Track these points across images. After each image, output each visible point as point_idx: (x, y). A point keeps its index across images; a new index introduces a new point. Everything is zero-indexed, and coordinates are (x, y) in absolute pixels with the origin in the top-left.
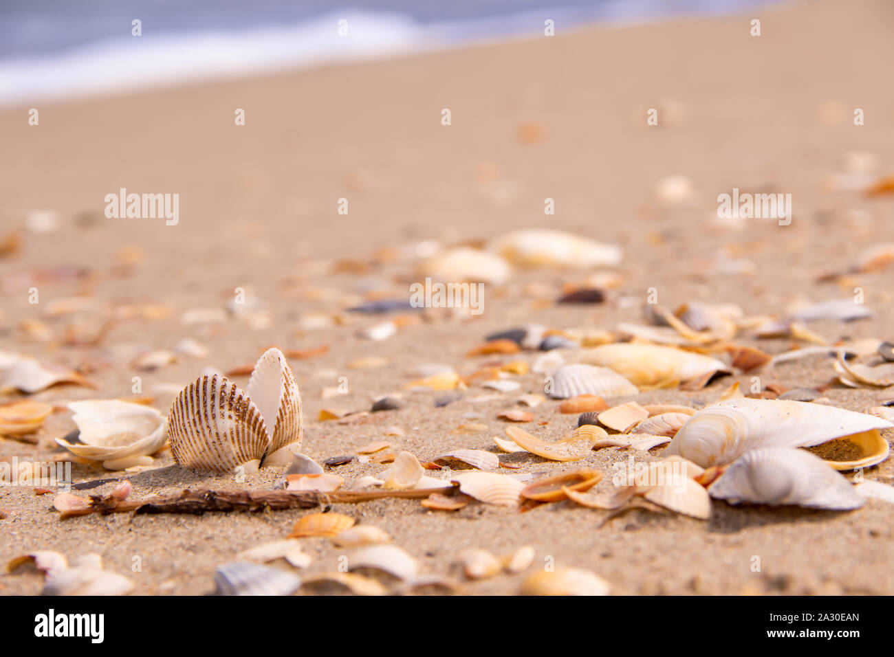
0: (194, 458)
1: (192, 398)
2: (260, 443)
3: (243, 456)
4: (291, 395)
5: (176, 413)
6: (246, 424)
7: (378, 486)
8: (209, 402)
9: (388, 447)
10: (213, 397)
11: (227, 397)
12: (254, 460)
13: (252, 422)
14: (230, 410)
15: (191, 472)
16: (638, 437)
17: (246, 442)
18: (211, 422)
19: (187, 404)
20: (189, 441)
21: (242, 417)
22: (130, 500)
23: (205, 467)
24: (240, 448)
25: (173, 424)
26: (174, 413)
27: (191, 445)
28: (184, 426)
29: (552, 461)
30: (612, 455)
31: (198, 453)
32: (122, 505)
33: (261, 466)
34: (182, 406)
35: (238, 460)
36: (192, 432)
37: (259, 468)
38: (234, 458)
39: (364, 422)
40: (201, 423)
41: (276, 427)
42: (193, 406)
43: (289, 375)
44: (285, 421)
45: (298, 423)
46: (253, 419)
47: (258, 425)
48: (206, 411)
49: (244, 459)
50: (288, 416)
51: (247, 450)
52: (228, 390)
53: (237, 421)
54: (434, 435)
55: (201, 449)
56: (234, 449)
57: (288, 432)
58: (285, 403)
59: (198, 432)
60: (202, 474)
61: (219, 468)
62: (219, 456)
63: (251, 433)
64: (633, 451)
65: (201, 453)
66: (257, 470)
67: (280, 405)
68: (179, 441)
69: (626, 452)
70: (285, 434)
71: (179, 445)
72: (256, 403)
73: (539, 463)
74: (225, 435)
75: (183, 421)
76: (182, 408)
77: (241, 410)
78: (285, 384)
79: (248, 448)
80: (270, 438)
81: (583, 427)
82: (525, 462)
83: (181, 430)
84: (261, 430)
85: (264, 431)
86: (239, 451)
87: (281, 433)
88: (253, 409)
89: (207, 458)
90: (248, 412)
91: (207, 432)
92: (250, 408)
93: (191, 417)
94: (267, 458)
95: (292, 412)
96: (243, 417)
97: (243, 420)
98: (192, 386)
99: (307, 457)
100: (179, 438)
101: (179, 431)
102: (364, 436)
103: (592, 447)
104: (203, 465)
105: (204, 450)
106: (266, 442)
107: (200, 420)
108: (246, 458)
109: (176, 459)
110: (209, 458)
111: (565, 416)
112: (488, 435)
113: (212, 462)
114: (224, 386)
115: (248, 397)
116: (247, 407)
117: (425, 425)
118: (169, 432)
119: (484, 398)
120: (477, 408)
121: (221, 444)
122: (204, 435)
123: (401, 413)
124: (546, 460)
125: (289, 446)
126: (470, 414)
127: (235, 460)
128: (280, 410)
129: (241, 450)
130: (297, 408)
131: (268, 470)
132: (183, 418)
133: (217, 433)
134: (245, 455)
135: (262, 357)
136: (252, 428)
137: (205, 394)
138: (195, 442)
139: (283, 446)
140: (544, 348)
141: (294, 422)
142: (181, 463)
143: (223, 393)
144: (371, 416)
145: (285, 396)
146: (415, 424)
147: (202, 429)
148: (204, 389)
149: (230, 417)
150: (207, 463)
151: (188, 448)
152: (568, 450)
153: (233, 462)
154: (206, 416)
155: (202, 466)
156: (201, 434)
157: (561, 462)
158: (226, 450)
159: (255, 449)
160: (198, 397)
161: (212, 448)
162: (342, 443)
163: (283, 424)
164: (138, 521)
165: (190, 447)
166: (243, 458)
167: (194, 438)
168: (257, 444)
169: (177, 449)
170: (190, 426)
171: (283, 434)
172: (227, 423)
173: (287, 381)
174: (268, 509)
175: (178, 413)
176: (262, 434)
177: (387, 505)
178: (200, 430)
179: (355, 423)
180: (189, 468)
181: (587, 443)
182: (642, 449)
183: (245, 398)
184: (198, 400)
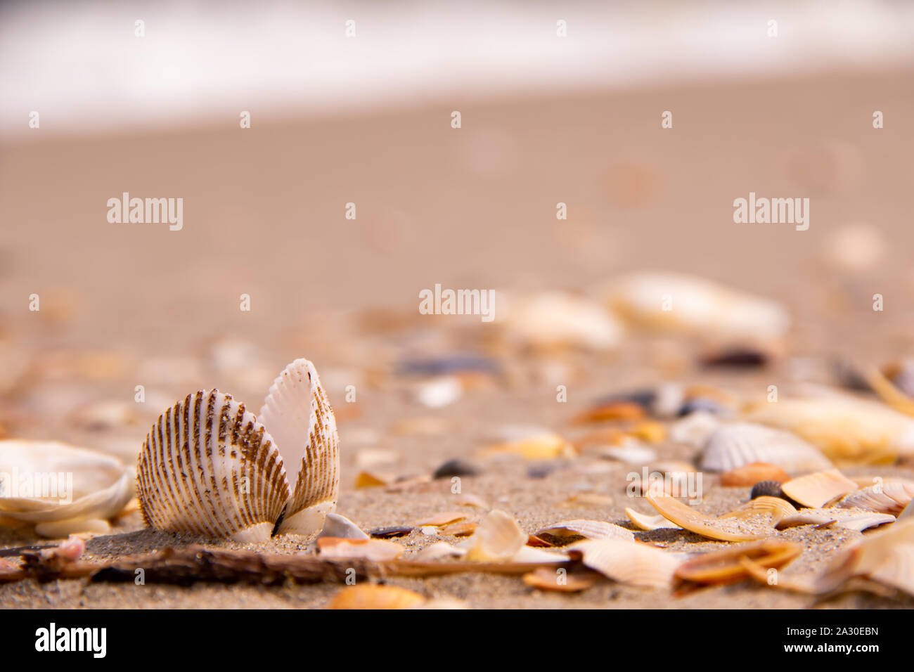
0: (175, 515)
1: (177, 424)
2: (277, 497)
3: (249, 514)
4: (324, 429)
5: (151, 447)
6: (256, 466)
7: (456, 556)
8: (203, 430)
9: (465, 519)
10: (209, 424)
11: (231, 424)
12: (266, 523)
13: (266, 464)
14: (234, 443)
15: (171, 536)
16: (845, 512)
17: (256, 494)
18: (205, 460)
19: (169, 434)
20: (170, 490)
21: (250, 455)
22: (81, 563)
23: (192, 530)
24: (246, 502)
25: (146, 464)
26: (148, 448)
27: (173, 496)
28: (164, 467)
29: (715, 540)
30: (807, 534)
31: (182, 508)
32: (71, 567)
33: (275, 533)
34: (161, 437)
35: (241, 519)
36: (174, 475)
37: (273, 536)
38: (236, 517)
39: (424, 489)
40: (189, 462)
41: (300, 474)
42: (178, 437)
43: (323, 399)
44: (314, 468)
45: (332, 471)
46: (268, 459)
47: (274, 468)
48: (197, 444)
49: (252, 520)
50: (318, 460)
51: (257, 506)
52: (232, 414)
53: (243, 460)
54: (532, 508)
55: (188, 501)
56: (238, 504)
57: (317, 484)
58: (315, 439)
59: (184, 475)
60: (186, 540)
61: (214, 532)
62: (214, 513)
63: (264, 480)
64: (839, 530)
65: (186, 508)
66: (269, 538)
67: (309, 442)
68: (154, 490)
69: (828, 531)
70: (312, 488)
71: (153, 497)
72: (273, 436)
73: (695, 543)
74: (225, 482)
75: (162, 459)
76: (161, 440)
77: (251, 445)
78: (317, 412)
79: (258, 504)
80: (291, 490)
81: (760, 499)
82: (674, 541)
83: (158, 474)
84: (279, 477)
85: (282, 478)
86: (243, 506)
87: (307, 485)
88: (269, 444)
89: (195, 516)
90: (261, 448)
91: (197, 475)
92: (264, 442)
93: (175, 453)
94: (285, 522)
95: (324, 455)
96: (252, 456)
97: (253, 460)
98: (177, 407)
99: (346, 520)
100: (155, 486)
101: (155, 473)
102: (426, 505)
103: (775, 524)
104: (189, 526)
105: (192, 502)
106: (284, 495)
107: (188, 457)
108: (254, 519)
109: (147, 519)
110: (198, 516)
111: (728, 490)
112: (613, 511)
113: (202, 523)
114: (227, 407)
115: (262, 425)
116: (260, 441)
117: (516, 496)
118: (139, 477)
119: (601, 468)
120: (592, 479)
121: (218, 494)
122: (193, 480)
123: (479, 480)
124: (706, 539)
125: (318, 505)
126: (584, 485)
127: (238, 521)
128: (308, 450)
129: (247, 506)
130: (332, 448)
131: (285, 539)
132: (162, 455)
133: (213, 478)
134: (252, 513)
135: (282, 373)
136: (265, 473)
137: (197, 417)
138: (179, 491)
139: (310, 504)
140: (685, 412)
141: (328, 470)
142: (155, 525)
143: (225, 418)
144: (436, 484)
145: (316, 428)
146: (501, 494)
147: (191, 470)
148: (197, 411)
149: (233, 454)
150: (195, 523)
151: (167, 499)
152: (739, 527)
153: (235, 523)
154: (197, 451)
155: (187, 527)
156: (188, 480)
157: (729, 542)
158: (226, 504)
159: (268, 506)
160: (186, 422)
161: (205, 499)
162: (394, 513)
163: (311, 473)
164: (95, 591)
165: (170, 498)
166: (250, 517)
167: (177, 485)
168: (271, 499)
169: (151, 503)
170: (172, 467)
171: (310, 486)
172: (228, 462)
173: (320, 407)
174: (290, 582)
175: (155, 448)
176: (279, 483)
177: (470, 582)
178: (187, 472)
179: (411, 490)
180: (166, 531)
181: (768, 519)
182: (853, 528)
183: (257, 426)
184: (187, 427)
